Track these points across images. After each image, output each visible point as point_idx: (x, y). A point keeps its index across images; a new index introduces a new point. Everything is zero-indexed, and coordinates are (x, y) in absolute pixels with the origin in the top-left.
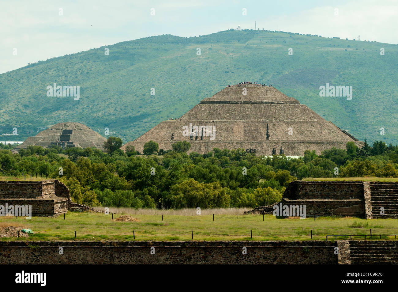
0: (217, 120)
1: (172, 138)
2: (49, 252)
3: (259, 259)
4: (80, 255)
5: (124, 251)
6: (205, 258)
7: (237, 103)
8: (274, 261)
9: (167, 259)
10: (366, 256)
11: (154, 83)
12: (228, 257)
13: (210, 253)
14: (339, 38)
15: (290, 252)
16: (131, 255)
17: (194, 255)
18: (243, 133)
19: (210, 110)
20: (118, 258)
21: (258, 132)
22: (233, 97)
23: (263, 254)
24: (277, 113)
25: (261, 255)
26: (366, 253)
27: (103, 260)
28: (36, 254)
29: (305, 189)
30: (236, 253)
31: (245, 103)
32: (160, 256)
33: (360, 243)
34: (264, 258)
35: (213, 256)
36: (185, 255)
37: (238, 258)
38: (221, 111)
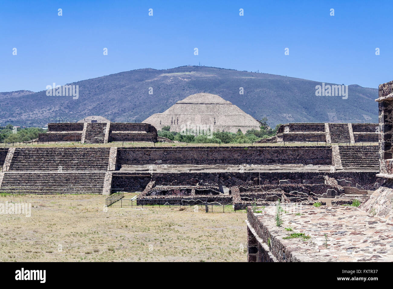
0: (185, 113)
1: (161, 123)
2: (173, 153)
3: (289, 156)
4: (190, 154)
5: (215, 152)
6: (260, 155)
7: (197, 104)
8: (297, 157)
9: (239, 155)
10: (349, 153)
11: (141, 96)
12: (272, 155)
13: (262, 152)
14: (247, 71)
15: (306, 152)
16: (218, 154)
17: (253, 153)
18: (200, 121)
19: (181, 107)
20: (211, 155)
21: (209, 120)
22: (194, 100)
23: (292, 153)
24: (220, 110)
25: (290, 153)
26: (348, 152)
27: (203, 157)
28: (165, 153)
29: (293, 127)
30: (277, 152)
31: (201, 104)
32: (235, 154)
33: (345, 146)
34: (292, 155)
35: (264, 154)
36: (249, 153)
37: (278, 155)
38: (188, 108)
